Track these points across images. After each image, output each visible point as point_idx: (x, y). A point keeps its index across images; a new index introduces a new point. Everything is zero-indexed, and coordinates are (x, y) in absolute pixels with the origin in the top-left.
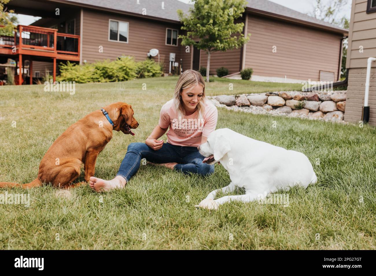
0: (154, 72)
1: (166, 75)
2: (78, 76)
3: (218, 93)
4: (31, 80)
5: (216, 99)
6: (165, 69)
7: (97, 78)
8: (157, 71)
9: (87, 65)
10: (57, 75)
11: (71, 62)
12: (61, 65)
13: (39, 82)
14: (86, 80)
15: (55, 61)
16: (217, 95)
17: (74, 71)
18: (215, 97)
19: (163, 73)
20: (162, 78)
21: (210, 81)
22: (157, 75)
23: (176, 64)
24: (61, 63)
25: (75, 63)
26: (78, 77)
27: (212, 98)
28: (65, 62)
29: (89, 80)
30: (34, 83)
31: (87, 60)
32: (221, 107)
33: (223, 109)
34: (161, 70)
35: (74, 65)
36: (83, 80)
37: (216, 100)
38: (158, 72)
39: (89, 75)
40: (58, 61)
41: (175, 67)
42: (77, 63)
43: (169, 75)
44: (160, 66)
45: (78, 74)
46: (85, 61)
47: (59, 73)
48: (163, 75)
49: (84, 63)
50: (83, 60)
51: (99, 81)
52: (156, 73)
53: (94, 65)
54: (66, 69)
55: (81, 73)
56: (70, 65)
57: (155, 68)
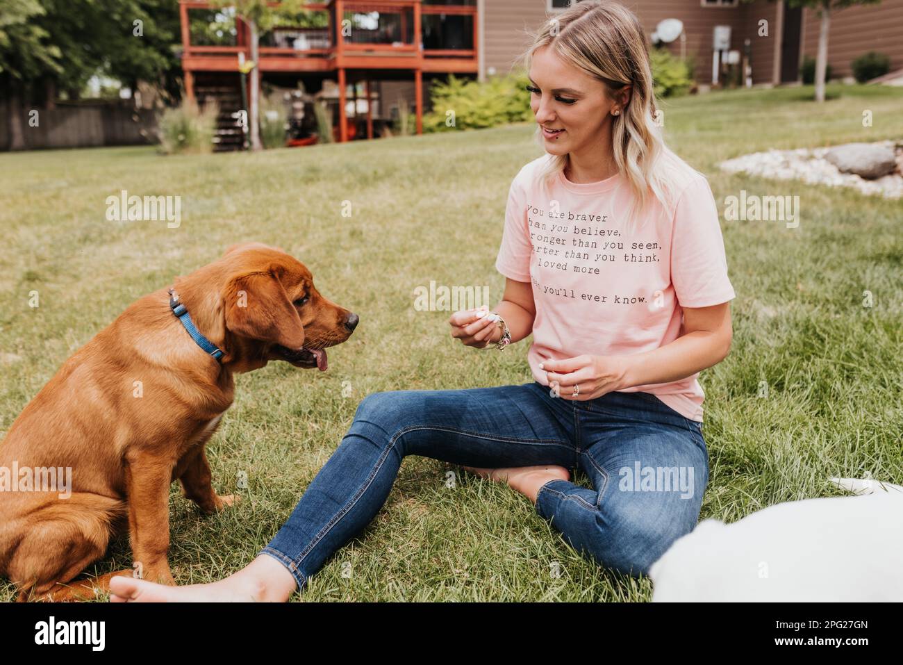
0: (669, 84)
1: (703, 89)
2: (471, 109)
3: (835, 138)
4: (370, 128)
5: (825, 157)
6: (700, 74)
7: (520, 113)
8: (677, 79)
9: (496, 81)
10: (425, 113)
11: (459, 75)
12: (435, 85)
13: (387, 131)
14: (491, 120)
15: (418, 76)
16: (833, 144)
17: (463, 100)
18: (825, 151)
19: (693, 84)
20: (692, 99)
21: (828, 97)
22: (676, 91)
23: (733, 57)
24: (435, 81)
25: (466, 79)
26: (472, 114)
27: (812, 157)
28: (443, 77)
29: (499, 119)
30: (376, 136)
31: (497, 68)
32: (840, 186)
33: (845, 191)
34: (690, 76)
35: (465, 84)
36: (485, 119)
37: (827, 160)
38: (681, 82)
39: (500, 107)
40: (428, 77)
41: (730, 66)
42: (472, 76)
43: (713, 88)
44: (688, 65)
45: (472, 105)
46: (492, 71)
47: (429, 107)
48: (694, 91)
49: (488, 77)
50: (486, 68)
51: (523, 120)
52: (675, 86)
53: (512, 80)
54: (446, 96)
55: (481, 103)
56: (455, 83)
57: (671, 73)
